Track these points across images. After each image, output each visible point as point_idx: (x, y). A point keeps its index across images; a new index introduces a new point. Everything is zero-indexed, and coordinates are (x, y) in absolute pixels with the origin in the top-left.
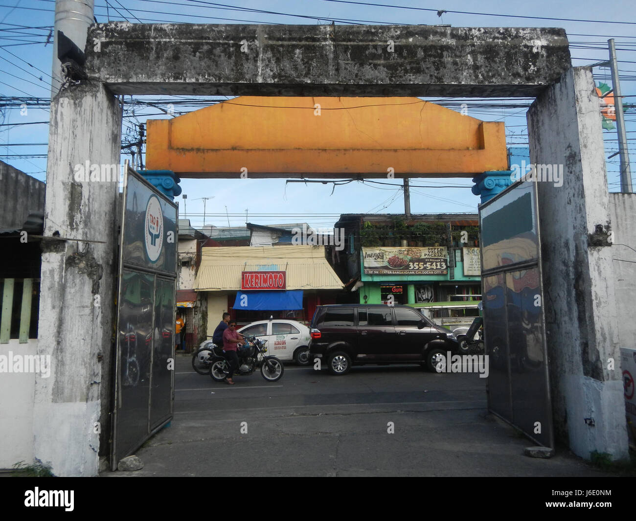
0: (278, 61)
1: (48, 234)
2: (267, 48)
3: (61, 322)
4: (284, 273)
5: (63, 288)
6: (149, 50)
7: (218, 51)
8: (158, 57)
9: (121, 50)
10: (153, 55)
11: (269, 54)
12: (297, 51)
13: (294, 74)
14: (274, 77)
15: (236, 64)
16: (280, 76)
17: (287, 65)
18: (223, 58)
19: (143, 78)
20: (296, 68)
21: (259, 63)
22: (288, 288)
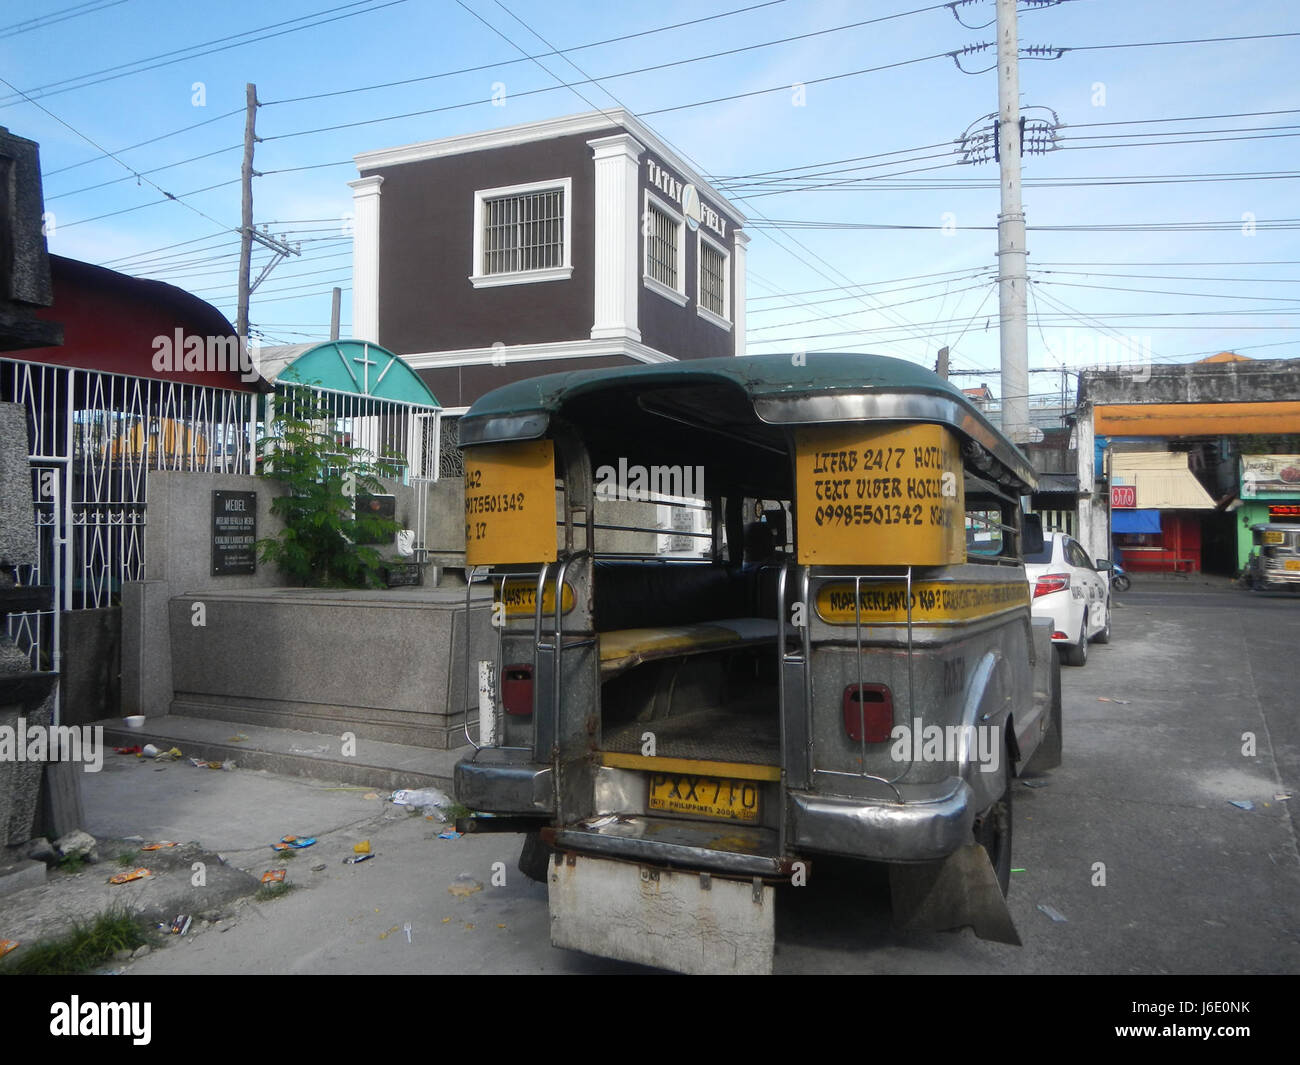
0: (1201, 387)
1: (1082, 490)
2: (1193, 379)
3: (1091, 533)
4: (1134, 488)
5: (1091, 517)
6: (1120, 383)
7: (1162, 382)
8: (1126, 388)
9: (1103, 384)
10: (1122, 387)
11: (1195, 384)
12: (1213, 381)
13: (1211, 396)
14: (1198, 398)
15: (1174, 390)
16: (1202, 397)
17: (1206, 390)
18: (1165, 387)
19: (1117, 401)
20: (1212, 391)
21: (1189, 390)
22: (1138, 507)
